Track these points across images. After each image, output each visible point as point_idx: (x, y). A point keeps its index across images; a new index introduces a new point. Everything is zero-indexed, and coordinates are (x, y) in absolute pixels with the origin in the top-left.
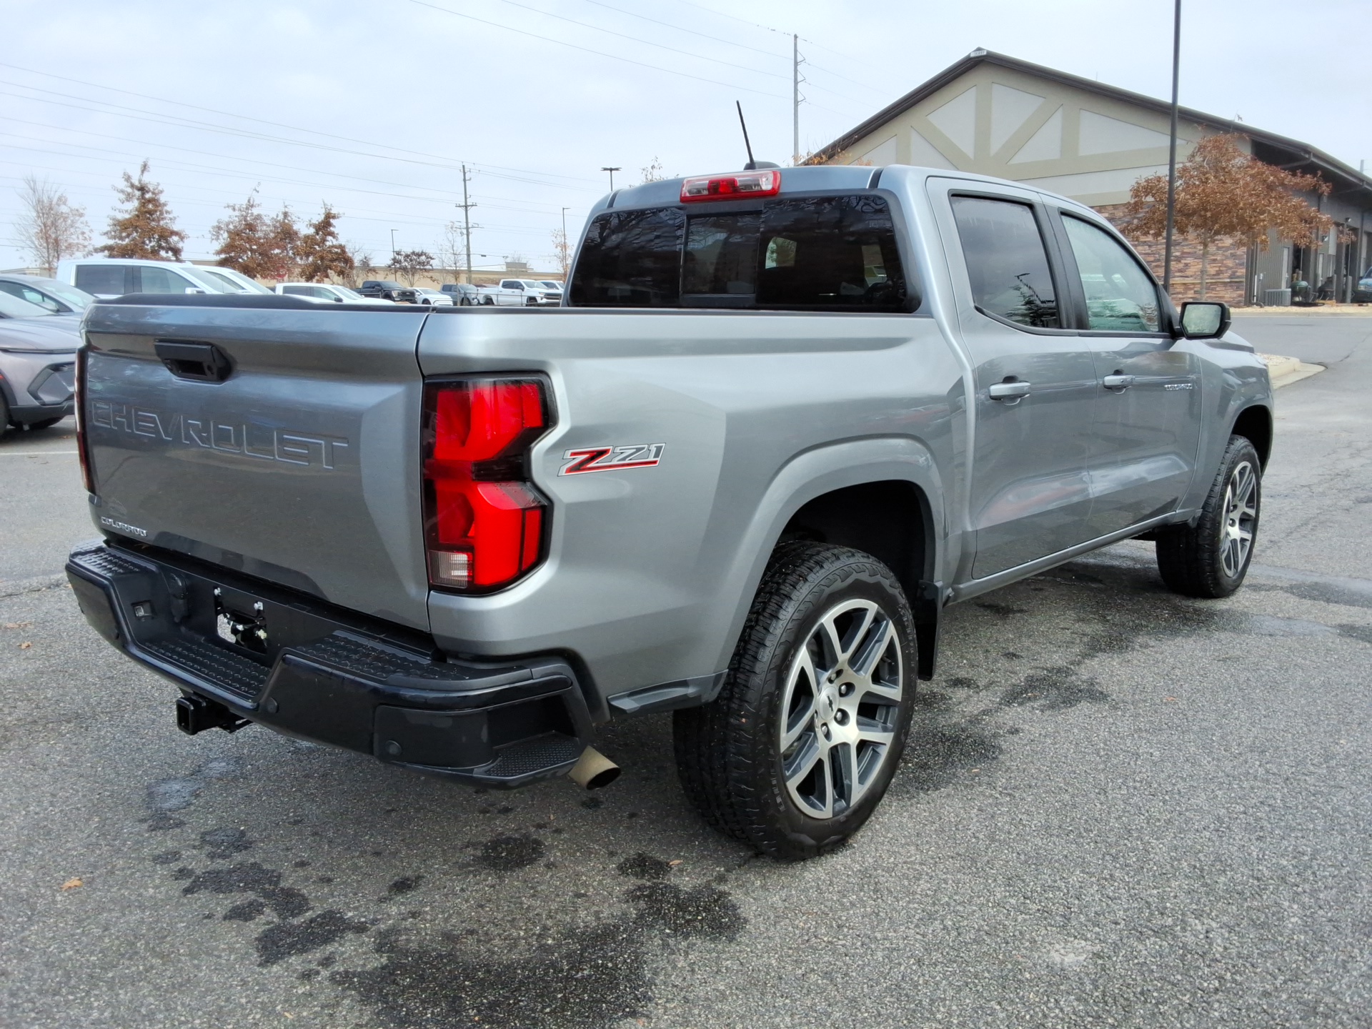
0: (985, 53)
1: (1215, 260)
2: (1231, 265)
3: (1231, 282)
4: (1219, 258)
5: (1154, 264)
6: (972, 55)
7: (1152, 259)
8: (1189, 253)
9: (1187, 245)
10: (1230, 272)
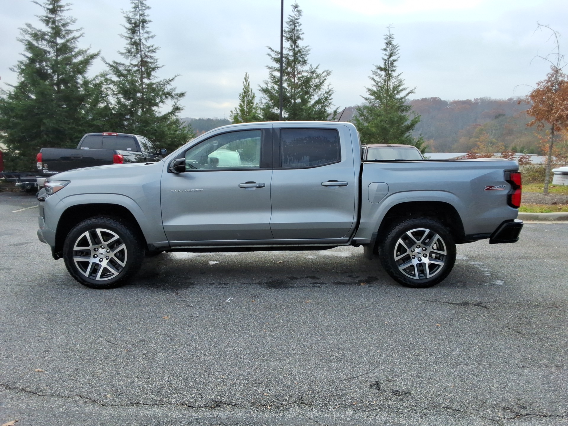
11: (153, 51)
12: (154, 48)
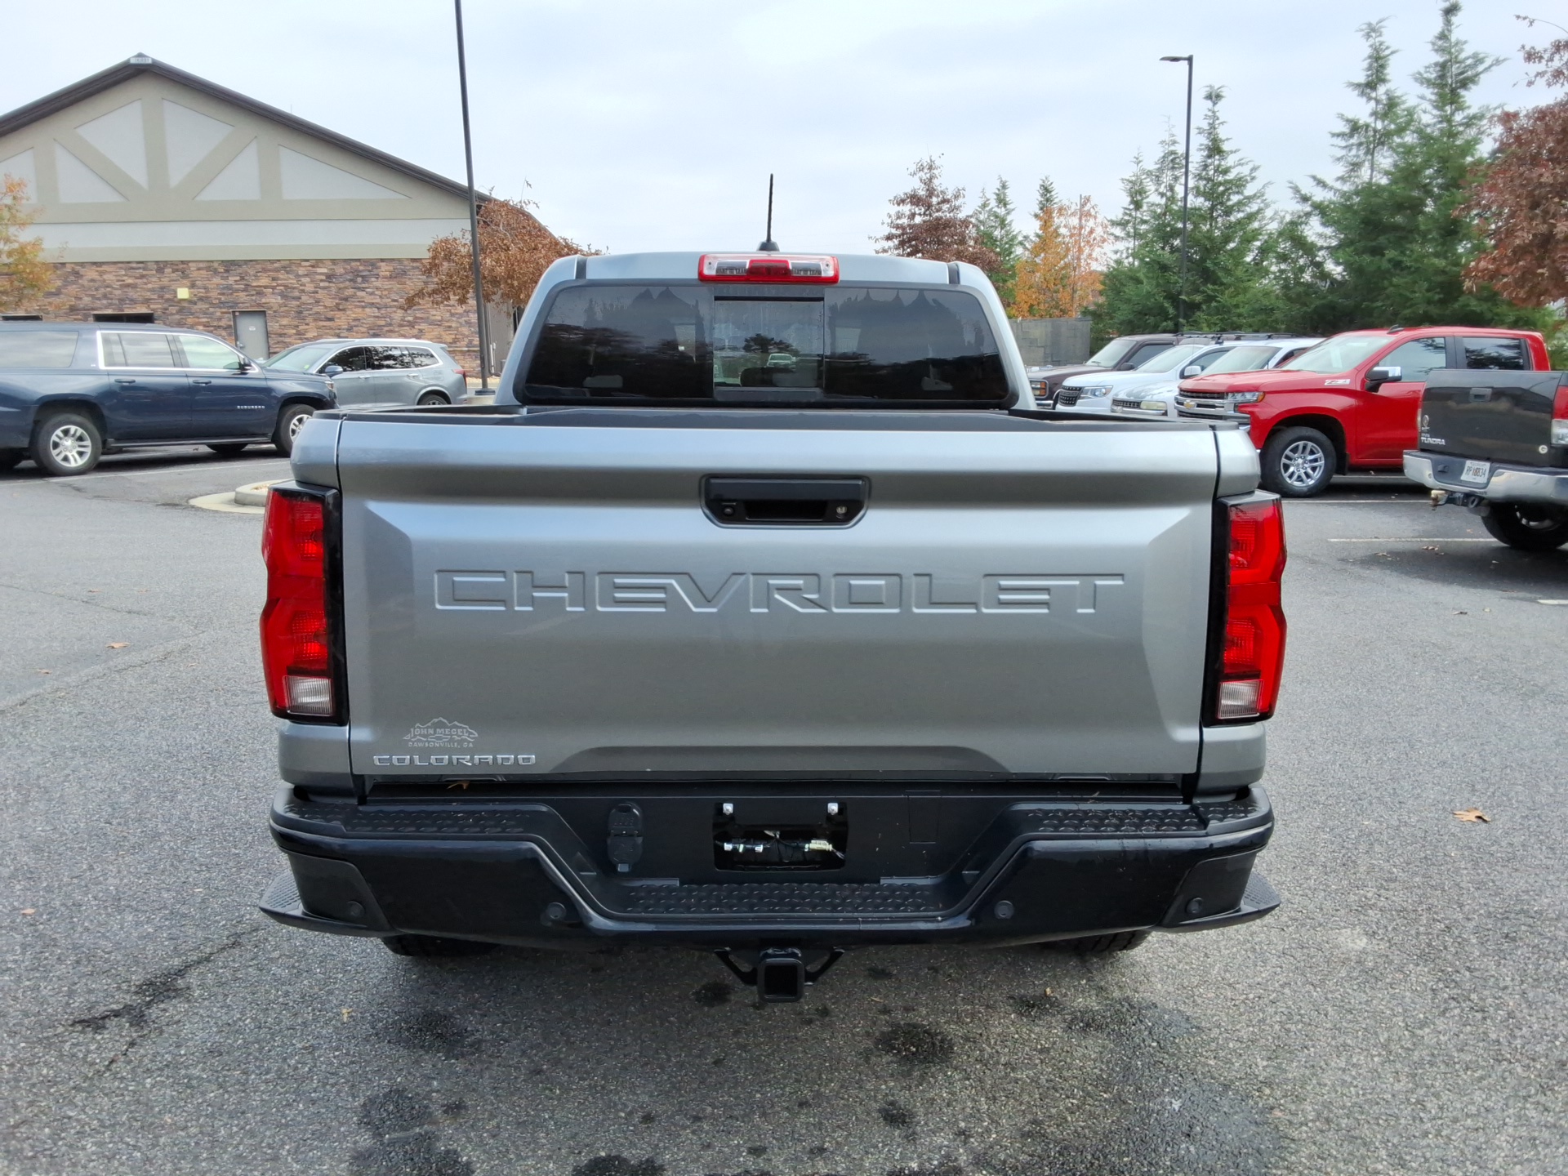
0: (150, 62)
1: (450, 327)
2: (467, 333)
3: (468, 351)
4: (454, 325)
5: (386, 329)
6: (133, 61)
7: (383, 323)
8: (422, 318)
9: (418, 310)
10: (466, 340)
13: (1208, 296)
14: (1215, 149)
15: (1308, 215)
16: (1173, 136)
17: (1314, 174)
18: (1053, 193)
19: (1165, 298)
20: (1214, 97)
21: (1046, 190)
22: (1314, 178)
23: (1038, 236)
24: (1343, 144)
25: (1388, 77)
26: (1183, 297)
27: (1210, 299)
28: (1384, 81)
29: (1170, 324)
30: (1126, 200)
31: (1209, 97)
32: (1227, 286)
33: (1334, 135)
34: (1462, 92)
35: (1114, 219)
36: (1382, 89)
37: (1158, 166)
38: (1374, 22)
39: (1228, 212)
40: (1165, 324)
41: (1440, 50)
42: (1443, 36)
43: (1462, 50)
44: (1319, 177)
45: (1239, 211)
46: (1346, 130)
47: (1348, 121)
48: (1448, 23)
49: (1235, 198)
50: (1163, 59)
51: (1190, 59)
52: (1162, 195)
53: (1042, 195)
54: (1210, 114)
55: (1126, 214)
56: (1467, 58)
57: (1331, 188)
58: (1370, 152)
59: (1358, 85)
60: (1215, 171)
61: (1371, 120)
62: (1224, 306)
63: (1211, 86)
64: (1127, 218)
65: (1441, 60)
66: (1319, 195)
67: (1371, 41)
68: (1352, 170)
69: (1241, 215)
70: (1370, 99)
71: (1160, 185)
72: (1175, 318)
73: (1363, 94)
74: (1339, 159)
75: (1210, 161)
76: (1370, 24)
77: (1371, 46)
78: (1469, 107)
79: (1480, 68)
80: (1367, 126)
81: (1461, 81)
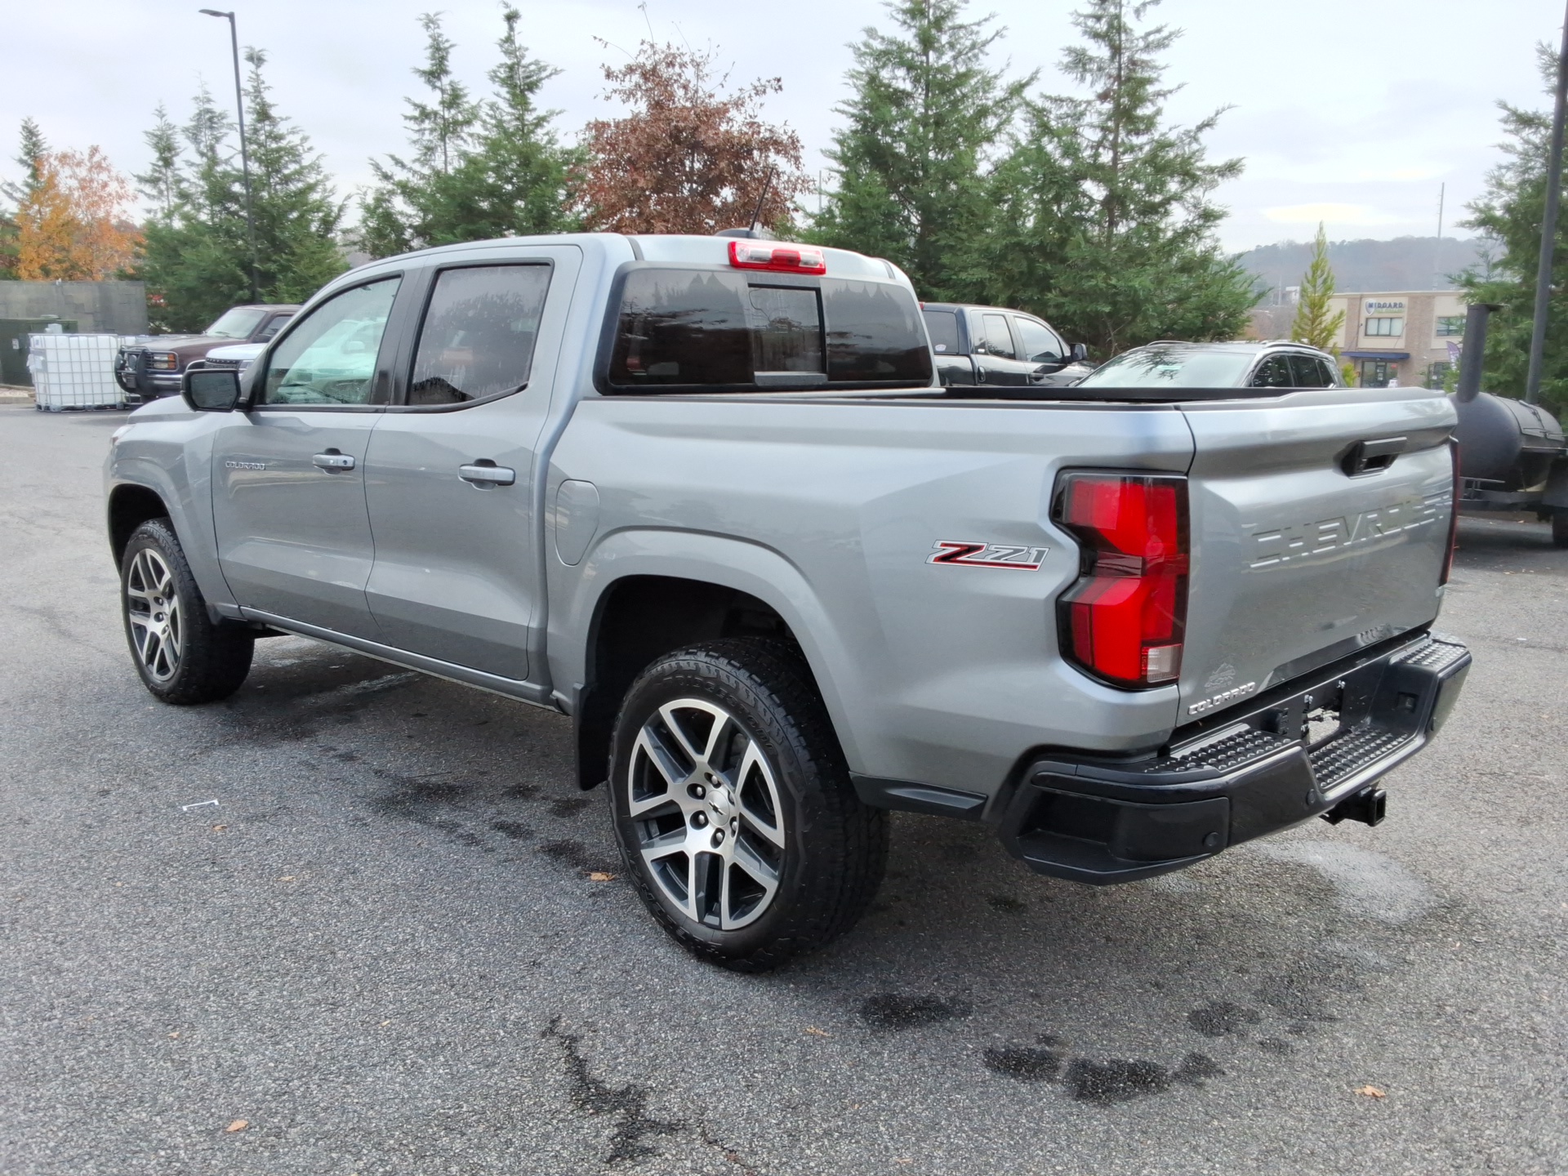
11: (1161, 45)
12: (1165, 33)
13: (281, 265)
14: (263, 114)
15: (392, 193)
16: (207, 93)
17: (393, 153)
18: (40, 137)
19: (237, 265)
20: (257, 59)
21: (30, 133)
22: (393, 157)
23: (28, 185)
24: (416, 127)
25: (448, 69)
26: (256, 265)
27: (284, 269)
28: (446, 72)
29: (246, 293)
30: (154, 156)
31: (251, 58)
32: (302, 257)
33: (406, 118)
34: (529, 95)
35: (142, 174)
36: (445, 80)
37: (193, 123)
38: (432, 15)
39: (287, 180)
40: (241, 292)
41: (507, 53)
42: (509, 40)
43: (523, 57)
44: (397, 156)
45: (299, 180)
46: (417, 113)
47: (416, 106)
48: (511, 29)
49: (293, 167)
50: (203, 11)
51: (231, 16)
52: (202, 154)
53: (26, 138)
54: (254, 76)
55: (155, 171)
56: (530, 64)
57: (410, 169)
58: (443, 138)
59: (424, 73)
60: (267, 137)
61: (438, 108)
62: (301, 277)
63: (251, 48)
64: (157, 175)
65: (509, 62)
66: (401, 175)
67: (431, 32)
68: (425, 154)
69: (300, 185)
70: (434, 87)
71: (199, 143)
72: (251, 287)
73: (429, 81)
74: (415, 142)
75: (259, 125)
76: (428, 15)
77: (430, 36)
78: (535, 109)
79: (543, 75)
80: (436, 113)
81: (527, 84)
